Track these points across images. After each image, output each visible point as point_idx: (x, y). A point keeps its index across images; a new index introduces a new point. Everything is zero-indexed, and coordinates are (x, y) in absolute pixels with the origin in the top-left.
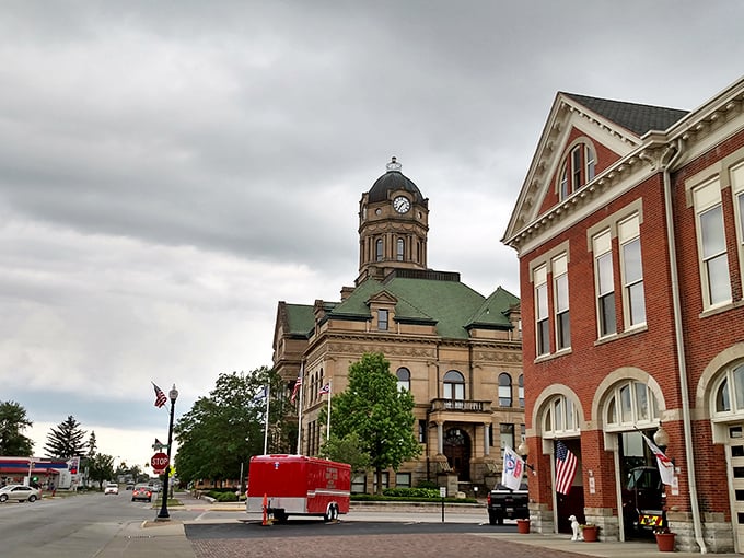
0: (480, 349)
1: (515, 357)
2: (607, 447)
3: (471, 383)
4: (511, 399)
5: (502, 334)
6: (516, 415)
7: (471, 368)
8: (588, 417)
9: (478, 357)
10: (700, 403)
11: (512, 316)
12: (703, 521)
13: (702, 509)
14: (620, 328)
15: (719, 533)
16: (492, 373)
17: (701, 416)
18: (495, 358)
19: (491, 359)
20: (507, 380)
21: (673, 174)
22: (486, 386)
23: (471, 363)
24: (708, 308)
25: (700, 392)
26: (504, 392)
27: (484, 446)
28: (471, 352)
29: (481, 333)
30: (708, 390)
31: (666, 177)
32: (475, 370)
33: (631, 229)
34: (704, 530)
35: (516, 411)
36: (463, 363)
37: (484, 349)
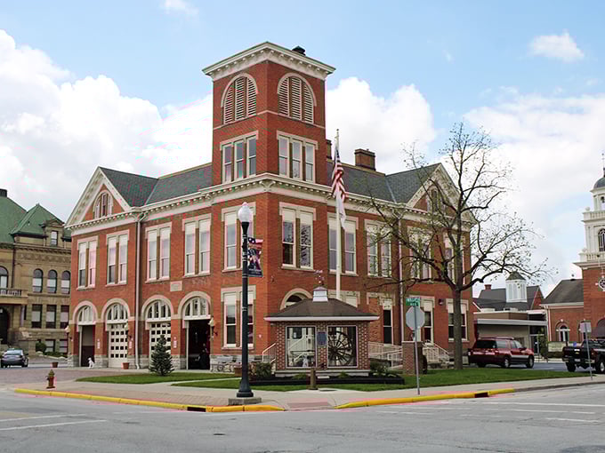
0: (21, 251)
1: (47, 258)
2: (106, 330)
3: (13, 275)
4: (42, 287)
5: (39, 241)
6: (45, 299)
7: (14, 265)
8: (99, 317)
9: (19, 256)
10: (142, 314)
11: (47, 228)
12: (139, 357)
13: (139, 353)
14: (117, 282)
15: (144, 362)
16: (30, 268)
17: (142, 320)
18: (32, 258)
19: (29, 259)
20: (40, 274)
21: (142, 223)
22: (24, 278)
23: (14, 261)
24: (149, 280)
25: (143, 311)
26: (37, 282)
27: (20, 320)
28: (14, 253)
29: (23, 240)
30: (146, 310)
31: (139, 224)
32: (17, 267)
33: (124, 241)
34: (139, 361)
35: (44, 296)
36: (9, 261)
37: (25, 251)
